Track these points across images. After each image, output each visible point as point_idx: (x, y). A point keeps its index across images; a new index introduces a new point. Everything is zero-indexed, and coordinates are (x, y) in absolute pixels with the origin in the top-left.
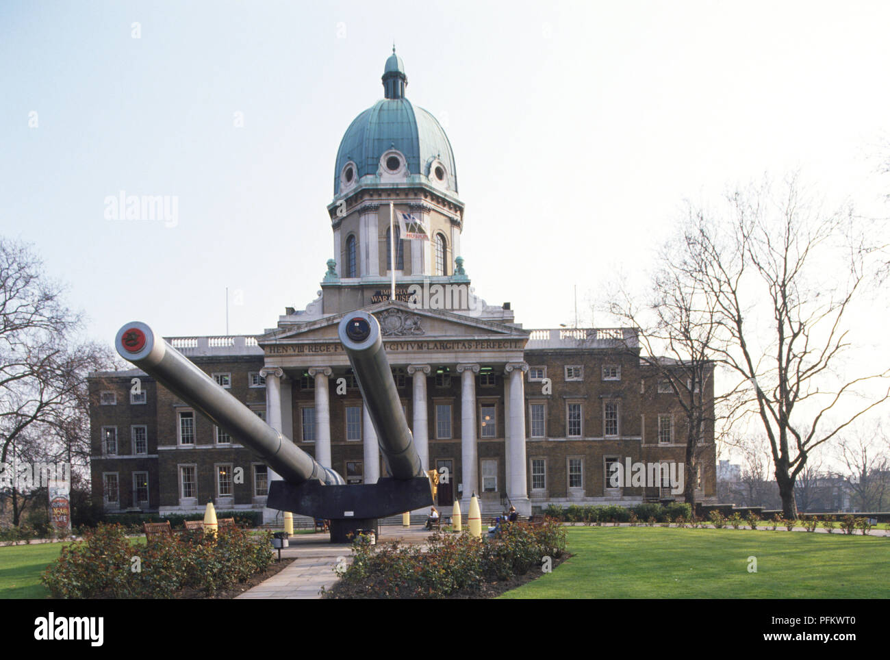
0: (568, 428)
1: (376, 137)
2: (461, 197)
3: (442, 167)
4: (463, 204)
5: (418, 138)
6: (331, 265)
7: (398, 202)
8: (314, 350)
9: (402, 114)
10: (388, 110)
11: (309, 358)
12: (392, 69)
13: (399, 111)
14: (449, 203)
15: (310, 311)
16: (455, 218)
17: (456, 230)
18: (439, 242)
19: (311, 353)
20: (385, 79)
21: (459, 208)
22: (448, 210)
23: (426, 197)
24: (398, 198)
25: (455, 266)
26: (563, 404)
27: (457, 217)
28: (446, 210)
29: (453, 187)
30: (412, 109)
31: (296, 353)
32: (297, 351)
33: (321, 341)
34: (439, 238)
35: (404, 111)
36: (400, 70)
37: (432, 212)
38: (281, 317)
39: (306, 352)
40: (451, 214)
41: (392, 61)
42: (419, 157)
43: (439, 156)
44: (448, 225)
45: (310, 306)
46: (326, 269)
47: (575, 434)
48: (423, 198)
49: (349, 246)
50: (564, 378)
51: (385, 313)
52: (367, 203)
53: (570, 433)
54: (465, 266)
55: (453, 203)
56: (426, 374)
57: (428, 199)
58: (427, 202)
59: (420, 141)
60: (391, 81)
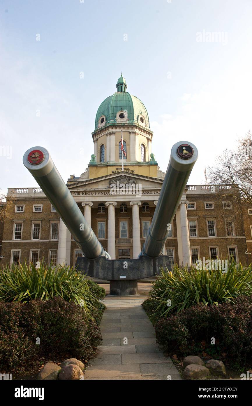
0: (208, 232)
1: (115, 106)
2: (151, 129)
3: (143, 117)
4: (152, 132)
5: (133, 106)
6: (93, 157)
7: (124, 131)
8: (85, 194)
9: (126, 97)
10: (120, 96)
11: (82, 198)
12: (121, 82)
13: (125, 97)
14: (147, 132)
15: (83, 177)
16: (149, 138)
17: (149, 142)
18: (142, 148)
19: (83, 195)
20: (118, 86)
21: (150, 134)
22: (146, 134)
23: (137, 129)
24: (124, 129)
25: (150, 157)
26: (205, 220)
27: (150, 137)
28: (145, 134)
29: (148, 125)
30: (130, 95)
31: (76, 195)
32: (76, 194)
33: (89, 190)
34: (142, 146)
35: (127, 97)
36: (124, 82)
37: (139, 135)
38: (69, 179)
39: (81, 195)
40: (148, 136)
41: (121, 79)
42: (133, 113)
43: (142, 113)
44: (146, 140)
45: (82, 174)
46: (91, 158)
47: (212, 236)
48: (135, 129)
49: (101, 149)
50: (205, 208)
51: (119, 177)
52: (111, 131)
53: (210, 235)
54: (155, 157)
55: (148, 132)
56: (139, 206)
57: (138, 130)
58: (137, 131)
59: (134, 107)
60: (120, 86)
